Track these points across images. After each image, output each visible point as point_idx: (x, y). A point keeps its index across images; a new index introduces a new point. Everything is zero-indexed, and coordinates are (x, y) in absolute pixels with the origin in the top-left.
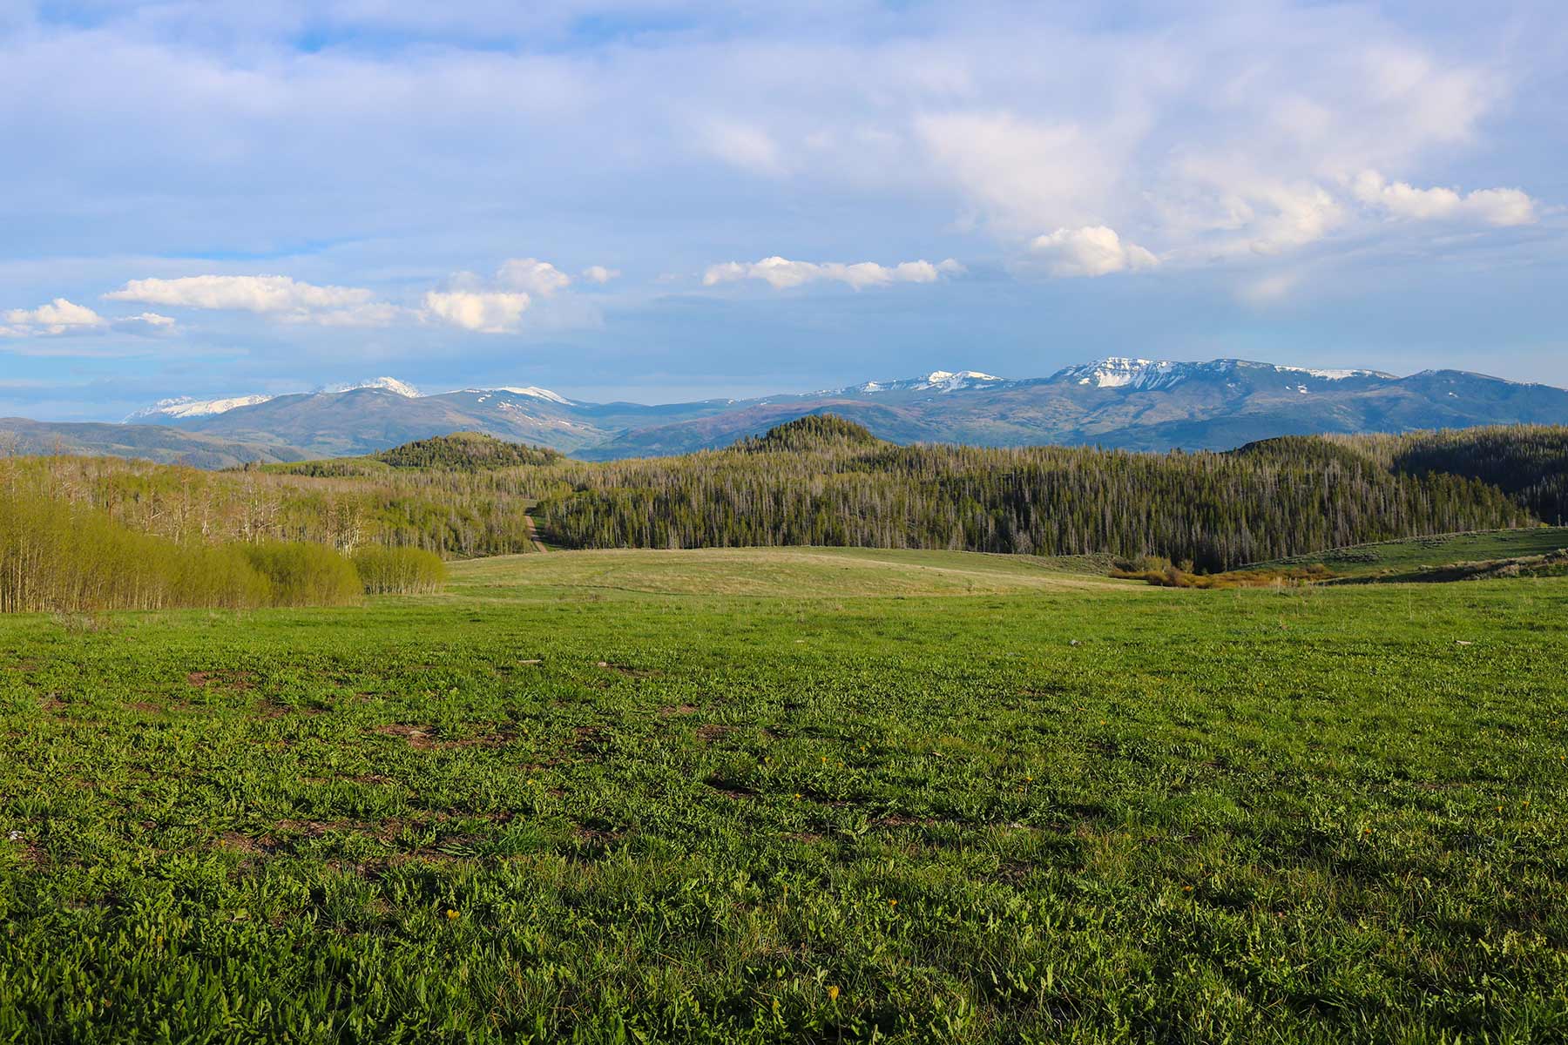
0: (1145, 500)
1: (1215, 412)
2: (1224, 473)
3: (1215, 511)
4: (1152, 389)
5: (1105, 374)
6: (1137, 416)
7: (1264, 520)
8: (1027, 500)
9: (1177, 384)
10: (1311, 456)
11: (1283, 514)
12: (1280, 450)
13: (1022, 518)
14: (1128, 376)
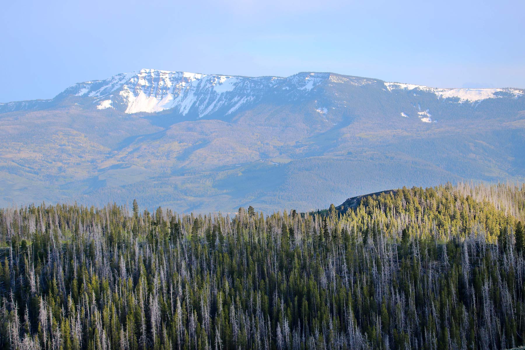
0: (207, 286)
1: (298, 151)
2: (320, 245)
3: (309, 300)
4: (207, 117)
5: (136, 94)
6: (184, 156)
7: (380, 313)
8: (33, 289)
9: (242, 109)
10: (441, 217)
11: (407, 305)
12: (396, 208)
13: (26, 317)
14: (170, 97)
